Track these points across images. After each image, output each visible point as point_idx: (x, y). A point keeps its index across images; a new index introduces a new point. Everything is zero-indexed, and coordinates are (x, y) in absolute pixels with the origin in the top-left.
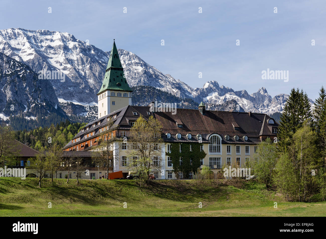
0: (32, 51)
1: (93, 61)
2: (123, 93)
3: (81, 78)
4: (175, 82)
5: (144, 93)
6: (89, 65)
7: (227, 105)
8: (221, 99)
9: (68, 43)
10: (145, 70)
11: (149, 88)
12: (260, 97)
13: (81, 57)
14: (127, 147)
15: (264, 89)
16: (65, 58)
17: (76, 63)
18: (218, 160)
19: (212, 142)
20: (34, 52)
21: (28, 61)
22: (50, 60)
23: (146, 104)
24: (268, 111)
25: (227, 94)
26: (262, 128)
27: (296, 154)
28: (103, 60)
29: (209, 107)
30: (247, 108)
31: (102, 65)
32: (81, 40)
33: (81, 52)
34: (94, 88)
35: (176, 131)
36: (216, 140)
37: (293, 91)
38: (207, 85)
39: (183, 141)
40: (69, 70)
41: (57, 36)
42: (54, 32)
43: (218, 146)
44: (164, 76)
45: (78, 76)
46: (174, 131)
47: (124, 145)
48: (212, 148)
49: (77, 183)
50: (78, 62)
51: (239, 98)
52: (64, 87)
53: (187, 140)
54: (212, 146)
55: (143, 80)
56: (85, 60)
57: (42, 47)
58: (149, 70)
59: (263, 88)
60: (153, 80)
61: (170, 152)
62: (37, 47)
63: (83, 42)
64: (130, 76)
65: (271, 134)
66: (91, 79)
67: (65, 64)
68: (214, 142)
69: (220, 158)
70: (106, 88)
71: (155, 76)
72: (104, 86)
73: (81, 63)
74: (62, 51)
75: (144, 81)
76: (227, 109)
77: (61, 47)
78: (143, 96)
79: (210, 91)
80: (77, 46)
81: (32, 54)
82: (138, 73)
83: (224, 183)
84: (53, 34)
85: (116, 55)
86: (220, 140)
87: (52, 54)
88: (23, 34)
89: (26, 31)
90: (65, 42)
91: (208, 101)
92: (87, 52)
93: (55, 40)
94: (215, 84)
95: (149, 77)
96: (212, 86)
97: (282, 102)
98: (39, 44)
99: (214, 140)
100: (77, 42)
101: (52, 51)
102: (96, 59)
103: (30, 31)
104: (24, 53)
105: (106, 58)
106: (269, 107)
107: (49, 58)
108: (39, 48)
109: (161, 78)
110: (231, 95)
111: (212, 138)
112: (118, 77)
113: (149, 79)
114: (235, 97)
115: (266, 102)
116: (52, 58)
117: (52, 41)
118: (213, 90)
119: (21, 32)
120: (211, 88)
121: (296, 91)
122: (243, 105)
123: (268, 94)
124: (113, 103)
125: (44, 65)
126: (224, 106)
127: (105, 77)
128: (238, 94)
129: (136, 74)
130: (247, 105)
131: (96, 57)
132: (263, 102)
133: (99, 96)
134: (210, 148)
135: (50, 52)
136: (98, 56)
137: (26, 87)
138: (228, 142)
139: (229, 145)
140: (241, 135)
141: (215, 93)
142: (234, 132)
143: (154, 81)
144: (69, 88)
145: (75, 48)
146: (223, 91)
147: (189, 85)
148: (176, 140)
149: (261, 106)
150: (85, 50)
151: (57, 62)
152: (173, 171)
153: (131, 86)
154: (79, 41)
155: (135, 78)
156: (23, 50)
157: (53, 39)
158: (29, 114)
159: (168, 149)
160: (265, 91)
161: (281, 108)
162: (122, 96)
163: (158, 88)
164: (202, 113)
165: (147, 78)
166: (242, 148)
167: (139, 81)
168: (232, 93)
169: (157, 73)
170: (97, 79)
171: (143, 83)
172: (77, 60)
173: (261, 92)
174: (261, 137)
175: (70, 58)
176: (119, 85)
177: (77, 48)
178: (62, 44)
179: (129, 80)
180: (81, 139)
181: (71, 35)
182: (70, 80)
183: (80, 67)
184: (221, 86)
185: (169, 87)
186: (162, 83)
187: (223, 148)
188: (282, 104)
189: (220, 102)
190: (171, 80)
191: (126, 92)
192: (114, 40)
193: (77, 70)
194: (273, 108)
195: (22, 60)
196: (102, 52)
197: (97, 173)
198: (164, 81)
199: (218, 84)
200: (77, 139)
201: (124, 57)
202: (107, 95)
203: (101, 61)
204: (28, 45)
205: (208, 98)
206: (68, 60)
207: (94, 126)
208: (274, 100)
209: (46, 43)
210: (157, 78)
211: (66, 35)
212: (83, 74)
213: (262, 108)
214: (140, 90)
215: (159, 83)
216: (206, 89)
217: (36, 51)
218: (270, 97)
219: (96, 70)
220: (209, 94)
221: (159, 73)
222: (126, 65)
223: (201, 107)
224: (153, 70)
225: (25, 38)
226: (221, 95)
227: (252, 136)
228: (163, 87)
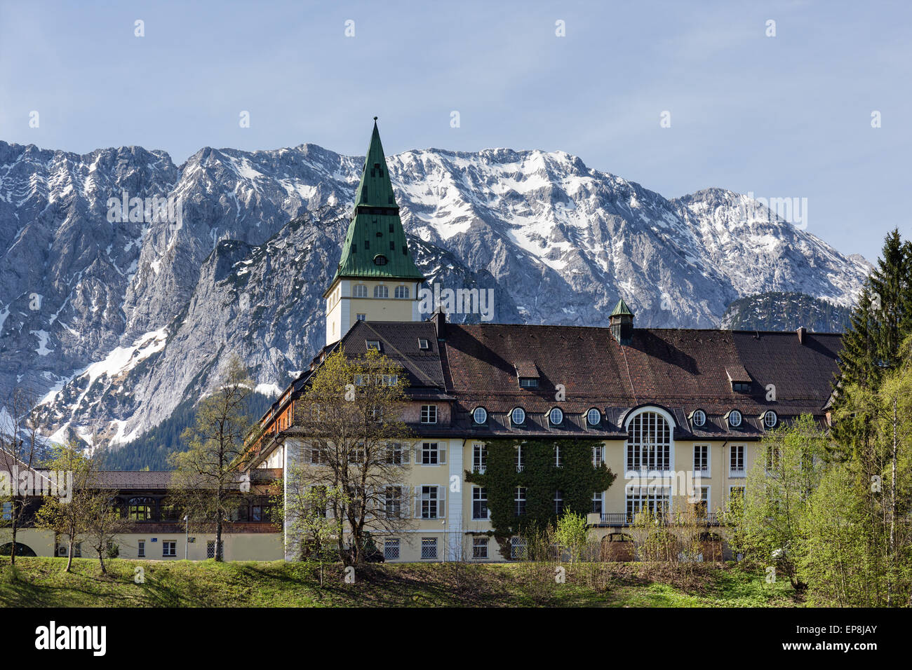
0: (464, 210)
1: (635, 228)
3: (599, 279)
5: (779, 312)
6: (623, 241)
9: (564, 181)
10: (785, 245)
11: (793, 298)
13: (600, 219)
16: (554, 225)
17: (586, 236)
28: (663, 225)
31: (660, 239)
33: (602, 204)
34: (634, 307)
40: (566, 258)
44: (843, 260)
45: (590, 273)
50: (591, 234)
55: (781, 277)
56: (611, 227)
57: (493, 196)
58: (797, 246)
60: (810, 275)
63: (607, 175)
64: (740, 265)
66: (627, 281)
67: (555, 241)
71: (815, 262)
73: (600, 236)
74: (548, 206)
75: (783, 278)
78: (775, 322)
80: (590, 187)
82: (764, 256)
87: (520, 215)
92: (618, 204)
95: (796, 266)
98: (485, 191)
100: (589, 175)
101: (520, 207)
102: (642, 221)
105: (673, 217)
109: (832, 266)
113: (796, 273)
129: (760, 260)
131: (642, 216)
136: (649, 213)
142: (727, 401)
143: (813, 276)
145: (584, 193)
150: (612, 199)
151: (533, 238)
153: (743, 295)
154: (596, 172)
155: (757, 272)
163: (823, 298)
164: (618, 339)
165: (793, 270)
166: (754, 454)
167: (766, 280)
169: (821, 253)
170: (645, 280)
171: (779, 284)
172: (590, 228)
175: (570, 224)
176: (381, 262)
177: (588, 194)
179: (737, 278)
182: (569, 286)
183: (598, 249)
186: (837, 281)
190: (865, 270)
193: (589, 257)
195: (438, 236)
196: (660, 200)
198: (843, 275)
201: (723, 210)
203: (658, 227)
204: (454, 194)
206: (563, 231)
210: (823, 268)
212: (606, 269)
214: (765, 306)
215: (829, 283)
219: (643, 255)
221: (828, 251)
222: (733, 234)
224: (811, 245)
227: (795, 413)
228: (841, 294)
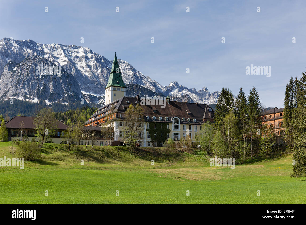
0: (66, 59)
1: (103, 67)
2: (120, 88)
3: (96, 78)
4: (152, 82)
5: (134, 88)
6: (100, 69)
7: (184, 98)
8: (180, 93)
9: (88, 54)
10: (134, 73)
11: (136, 85)
12: (203, 93)
13: (95, 64)
14: (123, 125)
16: (86, 64)
17: (93, 67)
18: (178, 135)
19: (174, 122)
20: (67, 60)
21: (63, 65)
22: (77, 65)
23: (135, 96)
24: (208, 102)
25: (183, 91)
26: (205, 114)
27: (225, 131)
28: (109, 66)
29: (172, 99)
30: (195, 100)
31: (108, 70)
32: (95, 53)
33: (96, 60)
34: (103, 85)
35: (152, 114)
36: (177, 121)
37: (223, 90)
38: (171, 85)
39: (157, 121)
40: (88, 72)
41: (81, 50)
42: (79, 47)
43: (178, 125)
44: (146, 78)
45: (93, 76)
46: (152, 115)
47: (121, 123)
48: (174, 126)
49: (92, 148)
50: (94, 67)
51: (191, 94)
52: (85, 84)
53: (159, 121)
54: (174, 125)
56: (98, 66)
57: (72, 56)
58: (136, 74)
59: (205, 87)
61: (149, 129)
62: (69, 57)
63: (97, 54)
64: (125, 77)
65: (210, 118)
66: (101, 79)
67: (86, 68)
68: (175, 122)
69: (179, 133)
70: (110, 85)
71: (140, 78)
72: (109, 83)
73: (95, 68)
74: (84, 60)
75: (133, 80)
77: (84, 57)
78: (133, 91)
79: (173, 88)
80: (93, 56)
81: (65, 61)
82: (130, 75)
83: (181, 150)
84: (79, 48)
85: (116, 63)
86: (179, 121)
87: (78, 61)
88: (60, 48)
89: (63, 45)
90: (86, 54)
91: (172, 95)
92: (99, 61)
93: (80, 52)
94: (176, 84)
96: (174, 85)
97: (217, 96)
98: (70, 55)
99: (175, 121)
100: (93, 54)
101: (78, 60)
102: (104, 65)
103: (65, 46)
104: (61, 60)
105: (111, 65)
106: (209, 100)
107: (76, 64)
108: (70, 57)
109: (143, 79)
111: (174, 120)
112: (117, 77)
114: (188, 93)
115: (207, 97)
116: (78, 64)
117: (78, 52)
118: (175, 87)
119: (59, 46)
120: (174, 86)
121: (225, 89)
122: (193, 98)
123: (208, 91)
124: (114, 95)
125: (73, 69)
126: (182, 99)
127: (110, 77)
128: (190, 90)
130: (196, 99)
131: (104, 64)
132: (205, 96)
133: (106, 90)
134: (173, 126)
135: (77, 60)
136: (106, 64)
137: (62, 83)
138: (184, 123)
139: (184, 125)
140: (192, 118)
141: (176, 90)
142: (187, 116)
143: (140, 81)
144: (88, 84)
145: (92, 57)
146: (181, 89)
147: (161, 84)
148: (153, 121)
150: (98, 59)
151: (81, 67)
152: (150, 141)
153: (126, 84)
154: (94, 53)
155: (128, 79)
156: (60, 58)
157: (79, 52)
158: (64, 101)
159: (148, 126)
160: (207, 89)
161: (216, 100)
162: (120, 90)
163: (142, 86)
164: (168, 103)
165: (136, 79)
166: (193, 127)
167: (130, 81)
168: (187, 90)
169: (141, 76)
170: (105, 79)
171: (133, 82)
172: (93, 66)
173: (204, 90)
174: (204, 120)
175: (89, 64)
176: (118, 83)
177: (93, 58)
178: (84, 55)
179: (124, 80)
180: (95, 118)
181: (90, 49)
182: (89, 79)
183: (95, 71)
184: (180, 85)
185: (148, 85)
186: (144, 82)
187: (181, 126)
188: (217, 98)
189: (179, 96)
190: (150, 80)
191: (122, 88)
192: (116, 53)
193: (93, 73)
194: (211, 101)
195: (60, 65)
196: (108, 61)
197: (104, 141)
198: (146, 81)
199: (178, 84)
200: (92, 118)
201: (121, 64)
202: (111, 90)
203: (108, 67)
204: (63, 55)
205: (172, 93)
206: (87, 66)
207: (103, 110)
208: (212, 95)
209: (74, 54)
210: (142, 79)
211: (87, 49)
212: (97, 75)
213: (205, 100)
214: (131, 87)
215: (143, 83)
216: (171, 87)
217: (68, 59)
218: (209, 93)
219: (105, 73)
220: (172, 91)
222: (123, 70)
223: (168, 99)
224: (139, 74)
225: (62, 50)
226: (180, 91)
227: (198, 119)
228: (145, 85)
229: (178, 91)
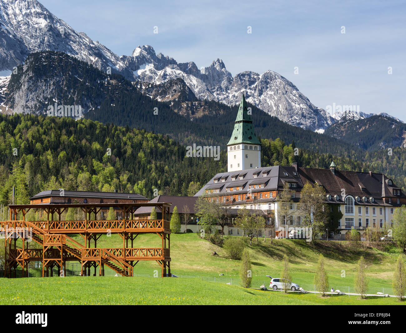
4: (93, 46)
5: (53, 62)
7: (171, 86)
8: (159, 74)
10: (50, 24)
11: (60, 55)
12: (215, 74)
15: (221, 61)
23: (56, 80)
24: (228, 97)
25: (167, 67)
29: (144, 87)
30: (196, 90)
38: (138, 52)
44: (77, 35)
51: (186, 75)
55: (48, 41)
58: (55, 26)
59: (218, 60)
60: (62, 42)
64: (28, 32)
65: (392, 196)
71: (64, 35)
75: (49, 41)
76: (170, 92)
78: (52, 67)
79: (142, 60)
82: (40, 29)
91: (139, 77)
94: (150, 51)
95: (55, 36)
96: (145, 53)
106: (229, 91)
109: (73, 38)
110: (174, 68)
113: (55, 40)
114: (179, 72)
115: (224, 83)
118: (146, 59)
120: (144, 57)
122: (190, 85)
123: (227, 69)
126: (166, 87)
128: (183, 67)
129: (38, 31)
130: (197, 87)
132: (220, 82)
141: (150, 65)
143: (63, 42)
146: (162, 62)
147: (112, 51)
149: (217, 89)
155: (36, 38)
160: (222, 65)
161: (247, 92)
163: (70, 54)
164: (334, 173)
165: (54, 38)
167: (41, 42)
168: (175, 66)
169: (67, 30)
171: (47, 45)
173: (215, 66)
179: (27, 39)
184: (157, 53)
185: (84, 53)
186: (75, 47)
188: (249, 87)
189: (158, 81)
190: (87, 41)
194: (234, 93)
198: (78, 43)
199: (153, 51)
201: (19, 3)
205: (139, 72)
208: (236, 80)
210: (68, 39)
213: (218, 92)
214: (46, 58)
215: (71, 47)
216: (137, 57)
218: (230, 74)
220: (140, 66)
221: (70, 29)
222: (23, 16)
224: (62, 26)
226: (158, 68)
228: (77, 54)
229: (154, 67)
